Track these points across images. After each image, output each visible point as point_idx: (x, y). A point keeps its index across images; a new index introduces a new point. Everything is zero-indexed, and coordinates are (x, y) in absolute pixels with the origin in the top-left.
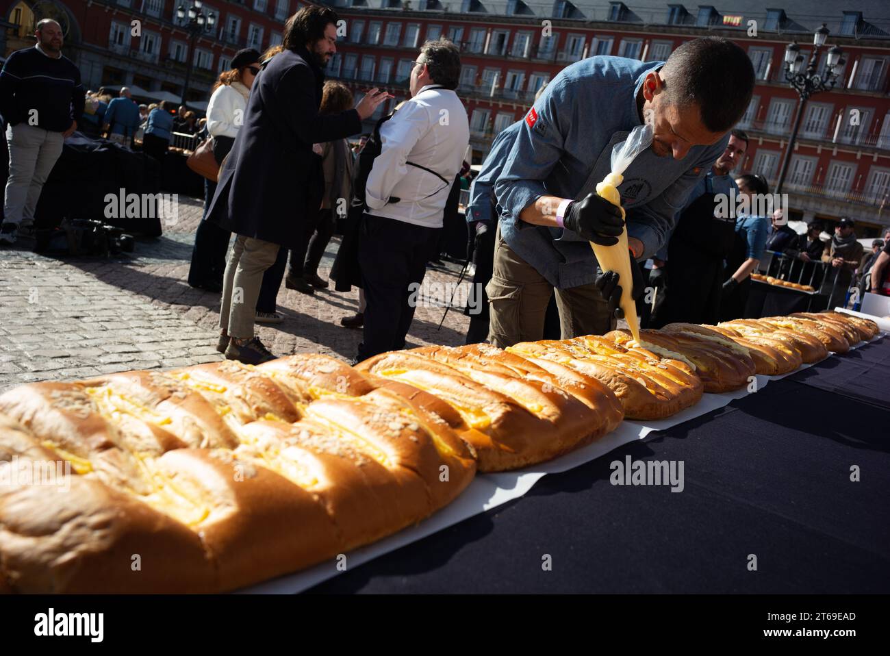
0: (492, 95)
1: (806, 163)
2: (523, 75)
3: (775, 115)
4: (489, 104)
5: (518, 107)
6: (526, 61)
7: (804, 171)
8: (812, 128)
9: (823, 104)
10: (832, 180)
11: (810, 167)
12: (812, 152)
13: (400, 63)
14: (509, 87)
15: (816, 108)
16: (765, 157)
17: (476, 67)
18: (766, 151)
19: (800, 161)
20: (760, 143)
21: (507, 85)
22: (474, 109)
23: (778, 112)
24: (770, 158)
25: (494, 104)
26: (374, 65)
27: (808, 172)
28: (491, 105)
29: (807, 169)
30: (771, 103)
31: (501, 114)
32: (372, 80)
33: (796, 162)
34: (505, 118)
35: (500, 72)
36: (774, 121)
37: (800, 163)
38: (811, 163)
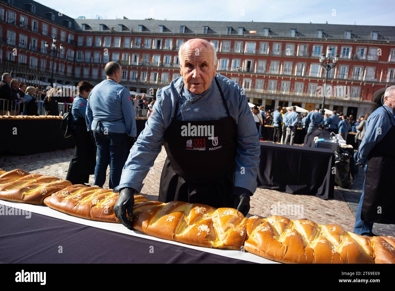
0: (158, 66)
1: (287, 84)
2: (170, 57)
3: (273, 67)
4: (157, 69)
5: (170, 70)
6: (172, 51)
7: (286, 86)
8: (287, 70)
9: (289, 62)
10: (296, 89)
11: (288, 85)
12: (288, 79)
13: (113, 54)
14: (165, 62)
15: (287, 63)
16: (272, 82)
17: (149, 54)
18: (272, 80)
19: (284, 83)
20: (269, 77)
21: (164, 61)
22: (151, 72)
23: (274, 66)
24: (274, 83)
25: (159, 69)
26: (101, 55)
27: (288, 87)
28: (158, 70)
29: (287, 86)
30: (271, 63)
31: (163, 73)
32: (101, 62)
33: (283, 84)
34: (165, 75)
35: (160, 56)
36: (273, 69)
37: (284, 84)
38: (288, 84)
